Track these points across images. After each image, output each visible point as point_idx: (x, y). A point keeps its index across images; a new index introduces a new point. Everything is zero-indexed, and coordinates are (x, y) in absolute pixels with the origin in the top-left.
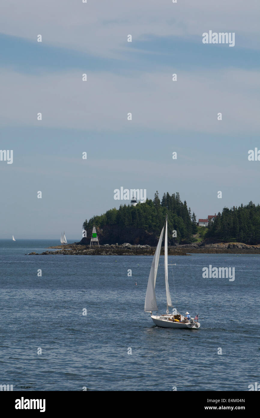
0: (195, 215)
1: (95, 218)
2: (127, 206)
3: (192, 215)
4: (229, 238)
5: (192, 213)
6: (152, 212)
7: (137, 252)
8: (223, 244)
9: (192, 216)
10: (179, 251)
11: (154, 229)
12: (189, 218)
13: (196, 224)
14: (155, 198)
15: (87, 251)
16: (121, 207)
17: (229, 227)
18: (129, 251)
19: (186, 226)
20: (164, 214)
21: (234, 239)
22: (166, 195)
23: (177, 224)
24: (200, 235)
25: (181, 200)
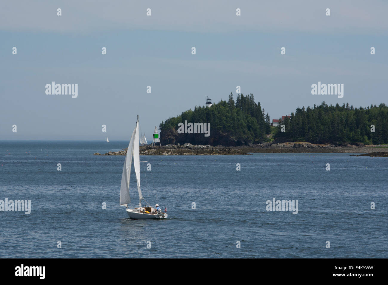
0: (269, 116)
1: (171, 119)
2: (202, 107)
3: (265, 115)
4: (298, 138)
5: (265, 113)
6: (227, 113)
7: (197, 152)
8: (289, 143)
9: (265, 117)
10: (240, 150)
11: (228, 129)
12: (262, 118)
13: (270, 124)
14: (229, 100)
15: (149, 151)
16: (196, 108)
17: (298, 127)
18: (189, 151)
19: (259, 127)
20: (237, 115)
21: (303, 138)
22: (240, 96)
23: (250, 124)
24: (273, 135)
25: (255, 101)
